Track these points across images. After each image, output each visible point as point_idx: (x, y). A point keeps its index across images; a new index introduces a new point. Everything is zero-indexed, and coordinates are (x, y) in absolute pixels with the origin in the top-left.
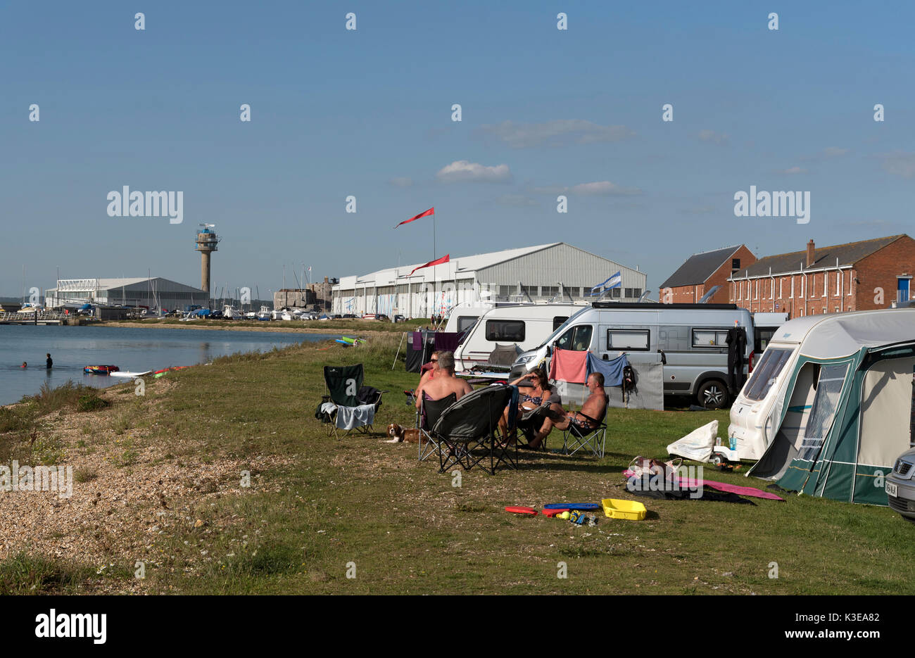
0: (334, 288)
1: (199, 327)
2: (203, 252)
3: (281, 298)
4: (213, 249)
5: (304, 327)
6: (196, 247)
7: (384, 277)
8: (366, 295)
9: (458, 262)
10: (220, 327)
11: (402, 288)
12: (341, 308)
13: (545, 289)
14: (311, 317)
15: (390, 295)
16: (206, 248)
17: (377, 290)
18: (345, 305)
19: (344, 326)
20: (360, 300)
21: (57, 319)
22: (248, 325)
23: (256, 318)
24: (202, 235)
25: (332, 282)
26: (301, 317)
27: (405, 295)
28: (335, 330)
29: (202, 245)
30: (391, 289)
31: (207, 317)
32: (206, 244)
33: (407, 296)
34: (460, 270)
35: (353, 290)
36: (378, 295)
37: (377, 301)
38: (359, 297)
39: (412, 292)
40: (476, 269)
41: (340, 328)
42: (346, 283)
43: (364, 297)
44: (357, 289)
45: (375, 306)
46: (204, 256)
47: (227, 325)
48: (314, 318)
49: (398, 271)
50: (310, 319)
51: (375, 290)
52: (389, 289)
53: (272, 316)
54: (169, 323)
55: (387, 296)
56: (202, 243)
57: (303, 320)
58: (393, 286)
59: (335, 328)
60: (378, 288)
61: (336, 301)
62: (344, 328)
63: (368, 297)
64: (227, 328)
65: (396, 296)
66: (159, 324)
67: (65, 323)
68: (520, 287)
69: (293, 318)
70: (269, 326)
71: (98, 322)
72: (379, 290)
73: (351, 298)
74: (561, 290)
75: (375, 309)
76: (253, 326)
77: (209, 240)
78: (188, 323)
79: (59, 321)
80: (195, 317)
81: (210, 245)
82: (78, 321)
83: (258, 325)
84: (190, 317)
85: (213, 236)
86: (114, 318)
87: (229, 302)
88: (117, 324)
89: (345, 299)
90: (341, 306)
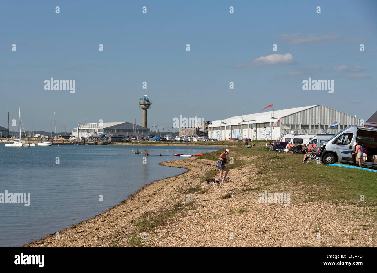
0: (209, 126)
1: (158, 145)
2: (143, 109)
3: (182, 131)
4: (148, 107)
5: (206, 144)
6: (140, 107)
7: (235, 120)
8: (226, 129)
9: (272, 114)
10: (167, 145)
11: (245, 126)
12: (213, 136)
13: (312, 126)
14: (206, 140)
15: (238, 129)
16: (145, 107)
17: (232, 127)
18: (215, 134)
19: (223, 144)
20: (223, 132)
21: (93, 142)
22: (180, 144)
23: (180, 141)
24: (143, 100)
25: (207, 123)
26: (202, 140)
27: (246, 129)
28: (219, 145)
29: (143, 106)
30: (239, 126)
31: (159, 140)
32: (145, 105)
33: (247, 130)
34: (273, 117)
35: (220, 127)
36: (232, 129)
37: (232, 132)
38: (222, 131)
39: (249, 128)
40: (280, 117)
41: (222, 144)
42: (216, 123)
43: (225, 130)
44: (221, 127)
45: (231, 135)
46: (144, 111)
47: (171, 144)
48: (207, 140)
49: (242, 118)
50: (206, 141)
51: (231, 127)
52: (238, 126)
53: (188, 140)
54: (144, 143)
55: (237, 130)
56: (143, 105)
57: (203, 141)
58: (240, 125)
59: (219, 144)
60: (232, 126)
61: (210, 133)
62: (224, 144)
63: (227, 130)
64: (171, 145)
65: (242, 130)
66: (139, 144)
67: (96, 144)
68: (301, 125)
69: (198, 140)
70: (190, 144)
71: (110, 143)
72: (233, 127)
73: (218, 131)
74: (320, 126)
75: (231, 136)
76: (182, 144)
77: (146, 103)
78: (152, 143)
79: (93, 143)
80: (154, 141)
81: (147, 105)
82: (102, 143)
83: (184, 144)
84: (152, 140)
85: (148, 101)
86: (117, 142)
87: (167, 133)
88: (121, 144)
89: (215, 131)
90: (213, 135)
